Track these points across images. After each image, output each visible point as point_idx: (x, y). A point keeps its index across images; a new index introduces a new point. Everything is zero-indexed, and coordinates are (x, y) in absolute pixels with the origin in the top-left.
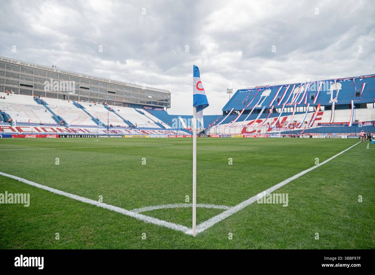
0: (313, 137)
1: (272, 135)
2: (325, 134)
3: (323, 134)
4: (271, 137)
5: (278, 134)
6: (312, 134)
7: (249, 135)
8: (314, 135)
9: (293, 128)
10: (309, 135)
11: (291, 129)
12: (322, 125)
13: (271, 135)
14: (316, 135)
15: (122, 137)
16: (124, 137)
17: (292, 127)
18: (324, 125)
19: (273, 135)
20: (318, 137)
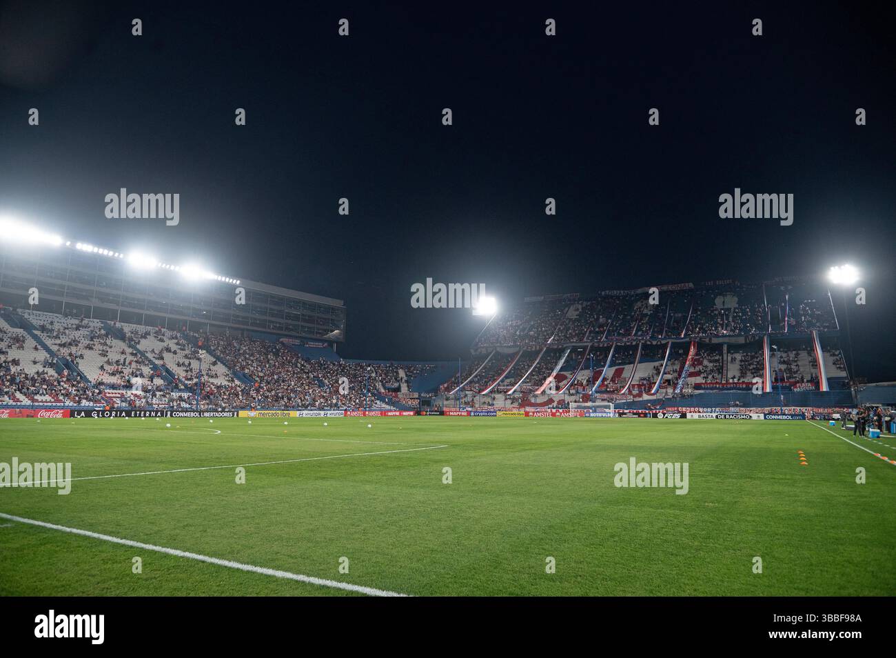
0: (689, 415)
1: (593, 412)
2: (714, 409)
3: (709, 410)
4: (592, 415)
5: (607, 410)
6: (684, 409)
7: (539, 412)
8: (690, 412)
9: (640, 395)
10: (679, 412)
11: (634, 396)
12: (704, 389)
13: (591, 411)
14: (695, 412)
15: (233, 415)
16: (238, 415)
17: (635, 392)
18: (707, 389)
19: (595, 411)
20: (699, 416)
